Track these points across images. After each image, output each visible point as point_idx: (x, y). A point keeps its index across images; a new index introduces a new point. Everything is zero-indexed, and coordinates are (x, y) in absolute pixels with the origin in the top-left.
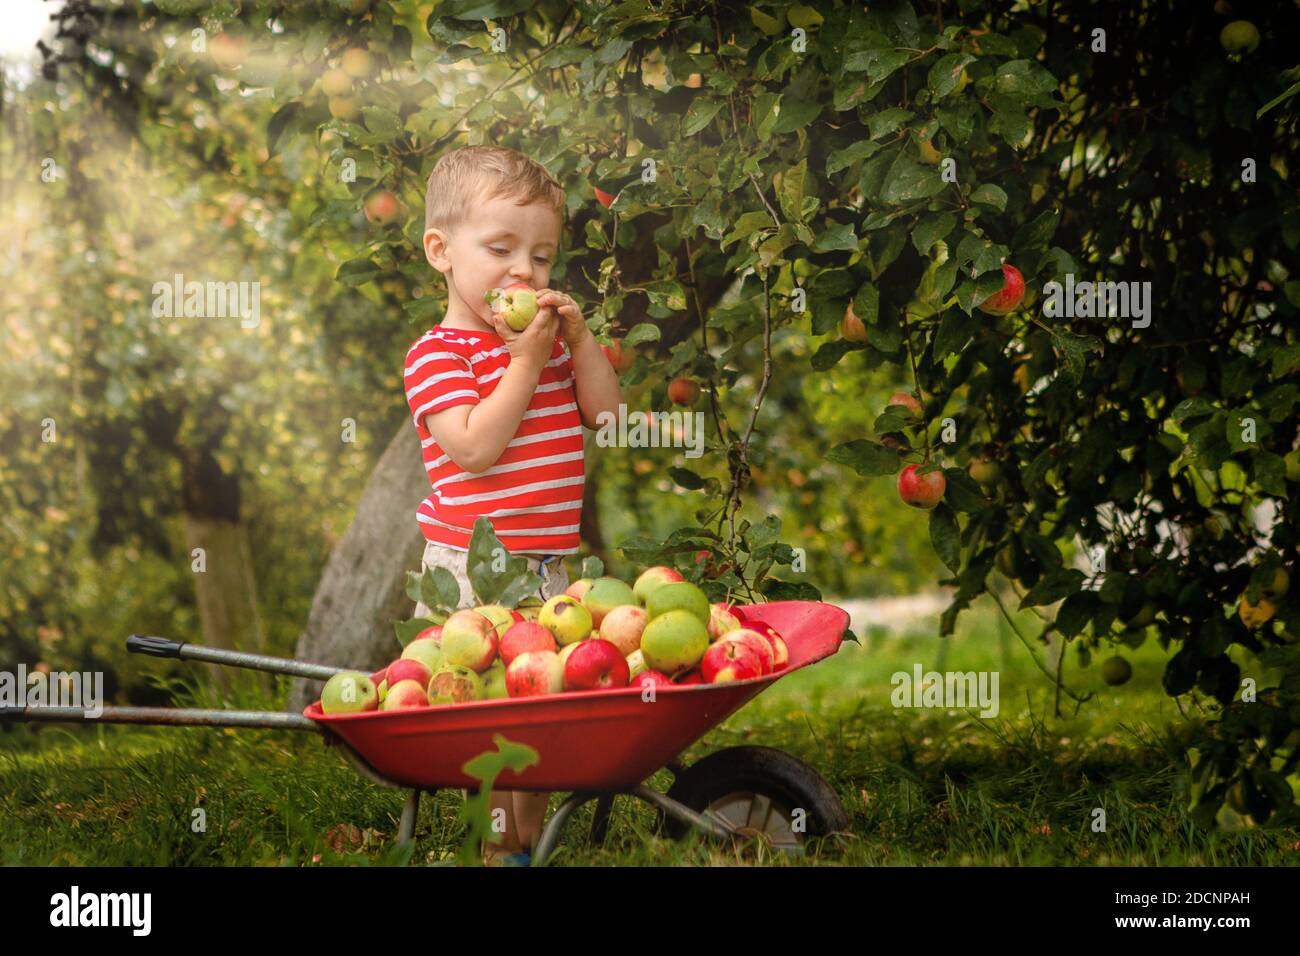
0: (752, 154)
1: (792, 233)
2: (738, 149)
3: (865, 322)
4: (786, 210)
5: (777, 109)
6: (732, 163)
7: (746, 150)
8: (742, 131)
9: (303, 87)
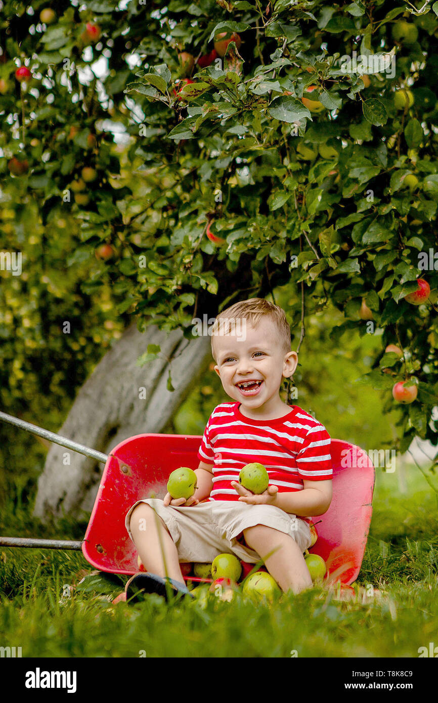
0: (305, 220)
1: (326, 263)
2: (297, 218)
3: (373, 310)
4: (323, 250)
5: (320, 198)
6: (294, 225)
7: (301, 218)
8: (299, 209)
9: (62, 188)
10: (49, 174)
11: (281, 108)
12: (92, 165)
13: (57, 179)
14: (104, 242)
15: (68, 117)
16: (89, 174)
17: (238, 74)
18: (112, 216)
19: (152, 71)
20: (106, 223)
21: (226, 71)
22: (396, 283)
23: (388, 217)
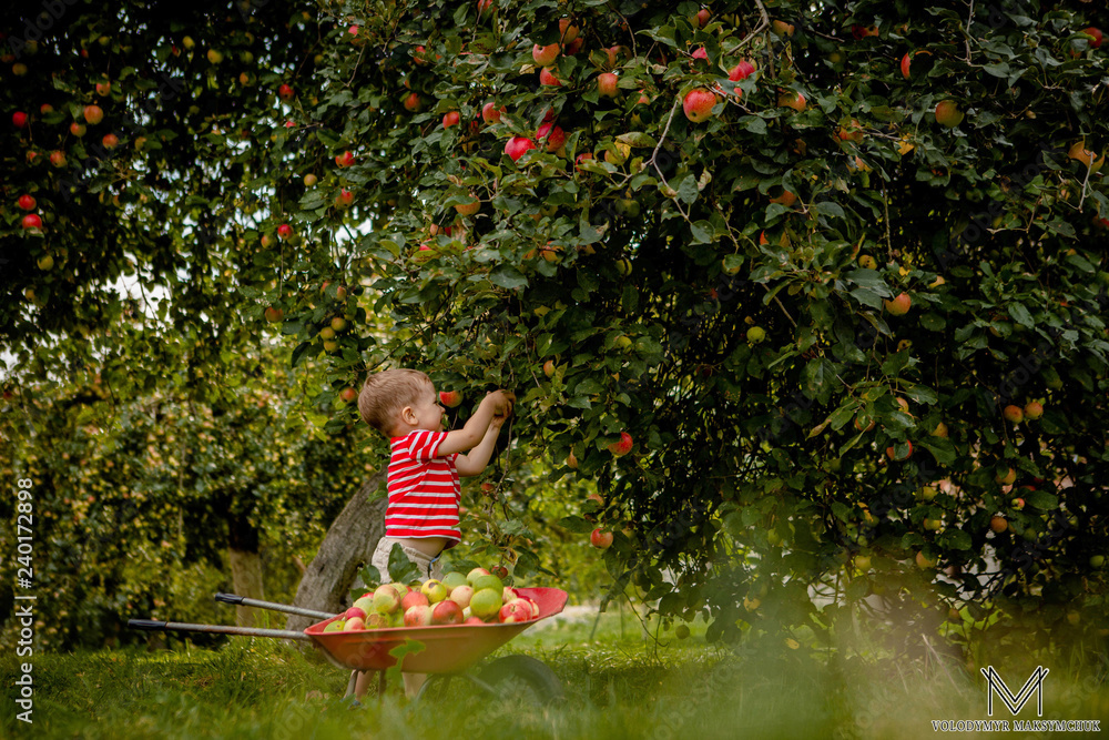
3: (578, 459)
9: (312, 335)
10: (302, 322)
11: (501, 275)
12: (341, 316)
13: (309, 326)
14: (348, 385)
15: (321, 270)
16: (338, 323)
17: (463, 242)
18: (356, 362)
19: (389, 238)
20: (350, 368)
21: (453, 239)
22: (601, 434)
23: (600, 372)
